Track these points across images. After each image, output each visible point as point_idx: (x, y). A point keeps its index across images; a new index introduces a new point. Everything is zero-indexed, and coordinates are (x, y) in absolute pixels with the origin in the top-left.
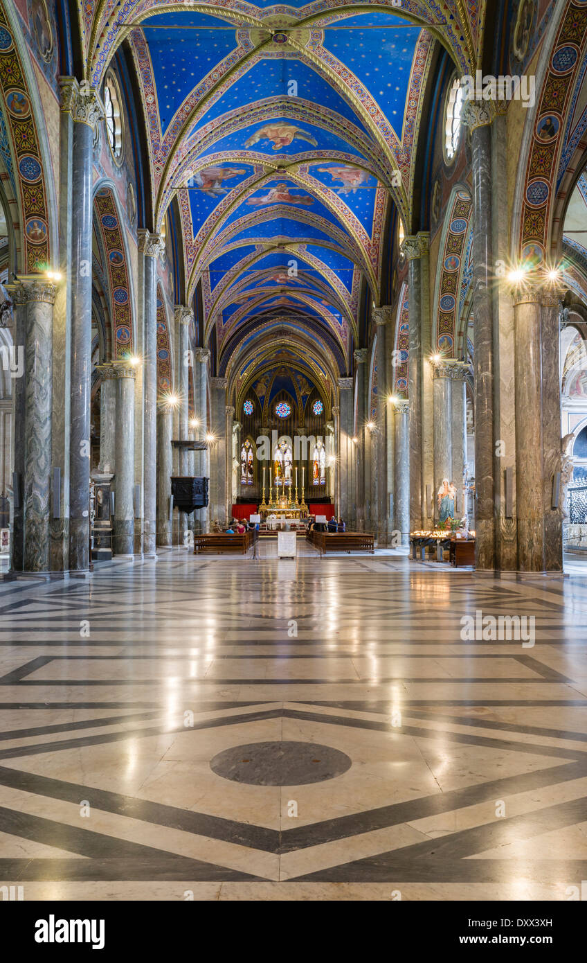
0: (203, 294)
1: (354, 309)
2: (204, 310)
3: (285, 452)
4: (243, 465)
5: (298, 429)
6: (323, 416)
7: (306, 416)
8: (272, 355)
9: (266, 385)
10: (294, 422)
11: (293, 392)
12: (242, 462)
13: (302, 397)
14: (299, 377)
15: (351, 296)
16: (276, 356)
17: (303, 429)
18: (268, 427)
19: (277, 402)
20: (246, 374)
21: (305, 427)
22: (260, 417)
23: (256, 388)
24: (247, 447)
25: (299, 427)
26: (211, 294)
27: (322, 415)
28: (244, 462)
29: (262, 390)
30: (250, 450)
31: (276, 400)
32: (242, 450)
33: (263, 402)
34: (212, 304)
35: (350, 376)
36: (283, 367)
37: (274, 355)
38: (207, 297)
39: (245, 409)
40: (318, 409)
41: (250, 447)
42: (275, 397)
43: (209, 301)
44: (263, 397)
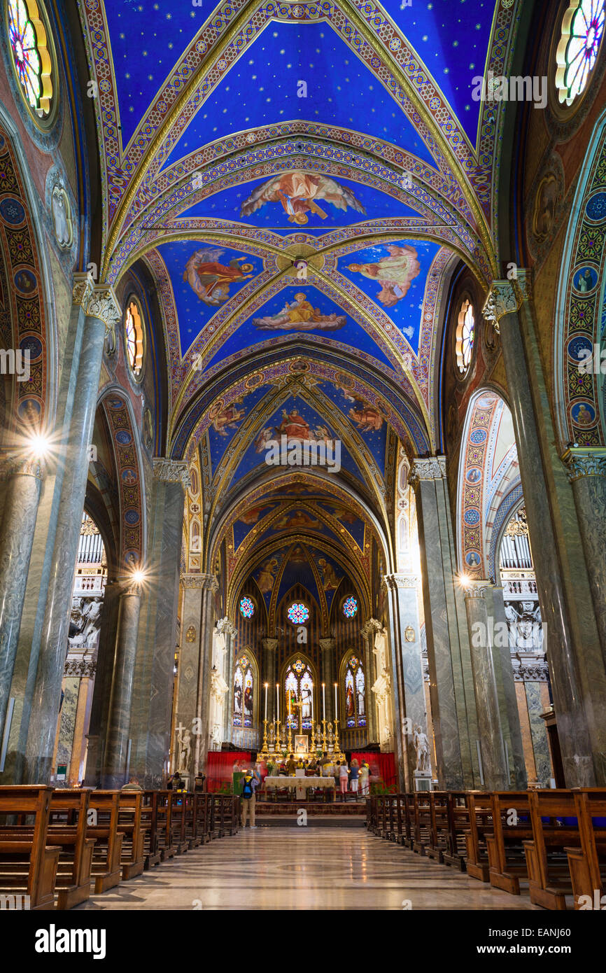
0: (102, 152)
1: (482, 187)
2: (105, 195)
3: (302, 677)
4: (236, 694)
5: (321, 641)
6: (359, 619)
7: (332, 621)
8: (281, 520)
9: (273, 575)
10: (315, 631)
11: (312, 586)
12: (236, 689)
13: (326, 592)
14: (321, 562)
15: (476, 152)
16: (288, 522)
17: (329, 640)
18: (276, 638)
19: (288, 603)
20: (242, 549)
21: (331, 637)
22: (265, 623)
23: (258, 579)
24: (244, 666)
25: (322, 638)
26: (123, 154)
27: (356, 617)
28: (239, 689)
29: (267, 582)
30: (249, 672)
31: (288, 598)
32: (235, 671)
33: (268, 600)
34: (126, 183)
35: (438, 453)
36: (298, 545)
37: (285, 519)
38: (113, 162)
39: (242, 609)
40: (350, 608)
41: (248, 667)
42: (286, 595)
43: (119, 172)
44: (270, 592)
